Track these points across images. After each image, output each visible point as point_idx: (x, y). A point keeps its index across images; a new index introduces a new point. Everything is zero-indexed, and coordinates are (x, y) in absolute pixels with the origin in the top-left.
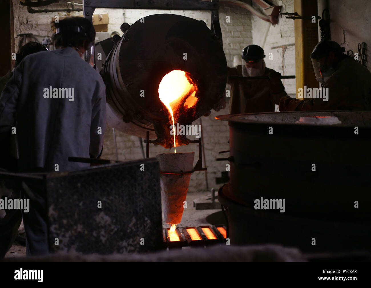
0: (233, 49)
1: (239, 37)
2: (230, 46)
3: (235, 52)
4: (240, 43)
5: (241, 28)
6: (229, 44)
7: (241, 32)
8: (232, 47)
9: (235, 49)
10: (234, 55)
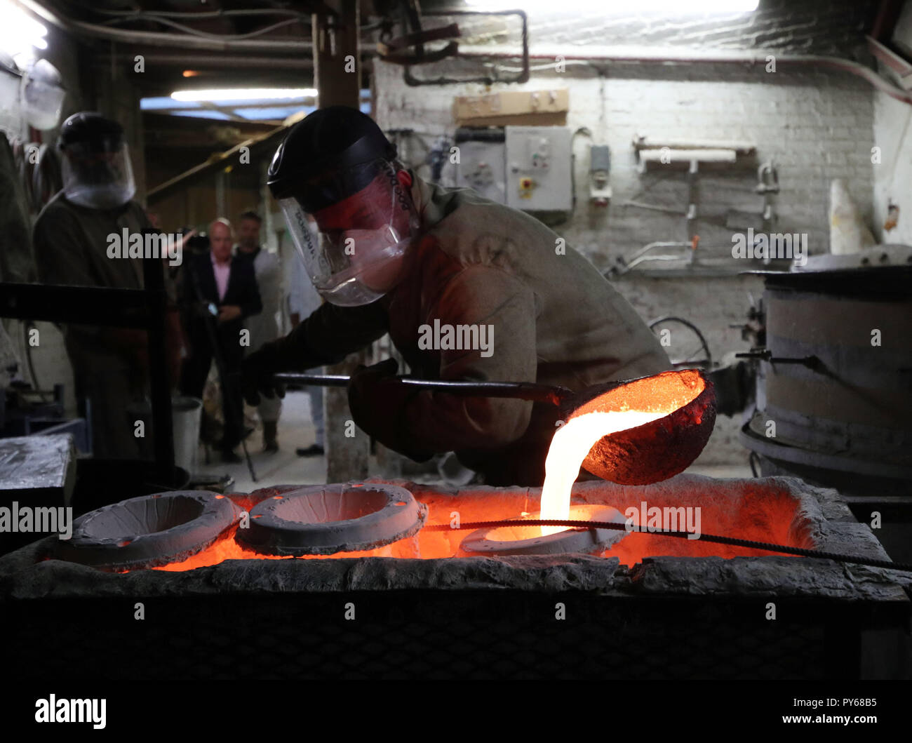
0: (832, 165)
1: (845, 139)
2: (825, 159)
3: (835, 171)
4: (846, 152)
5: (851, 120)
6: (823, 155)
7: (849, 128)
8: (829, 161)
9: (836, 166)
10: (832, 178)
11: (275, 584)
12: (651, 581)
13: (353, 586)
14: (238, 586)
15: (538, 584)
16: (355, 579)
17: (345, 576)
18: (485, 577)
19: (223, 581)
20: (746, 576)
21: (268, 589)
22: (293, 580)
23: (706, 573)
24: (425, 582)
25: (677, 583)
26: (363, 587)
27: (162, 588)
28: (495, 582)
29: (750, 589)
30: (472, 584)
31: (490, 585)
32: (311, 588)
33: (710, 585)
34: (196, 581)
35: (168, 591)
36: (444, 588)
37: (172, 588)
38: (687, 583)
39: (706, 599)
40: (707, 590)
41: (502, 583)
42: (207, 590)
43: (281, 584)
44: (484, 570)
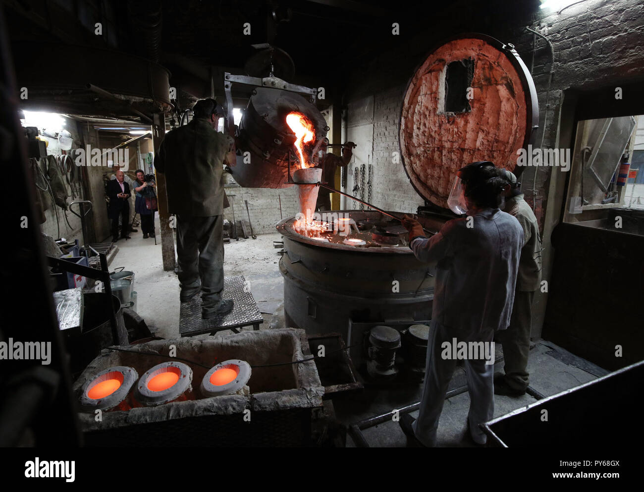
11: (146, 421)
12: (256, 408)
13: (170, 418)
14: (134, 422)
15: (224, 413)
16: (171, 415)
17: (168, 414)
18: (209, 411)
19: (130, 421)
20: (282, 404)
21: (144, 422)
22: (152, 418)
23: (271, 403)
24: (192, 415)
25: (263, 408)
26: (173, 418)
27: (111, 426)
28: (212, 412)
29: (283, 408)
30: (206, 413)
31: (211, 414)
32: (158, 420)
33: (272, 407)
34: (121, 421)
35: (113, 426)
36: (197, 416)
37: (114, 426)
38: (266, 408)
39: (272, 412)
40: (271, 409)
41: (214, 412)
42: (125, 425)
43: (148, 420)
44: (209, 408)
